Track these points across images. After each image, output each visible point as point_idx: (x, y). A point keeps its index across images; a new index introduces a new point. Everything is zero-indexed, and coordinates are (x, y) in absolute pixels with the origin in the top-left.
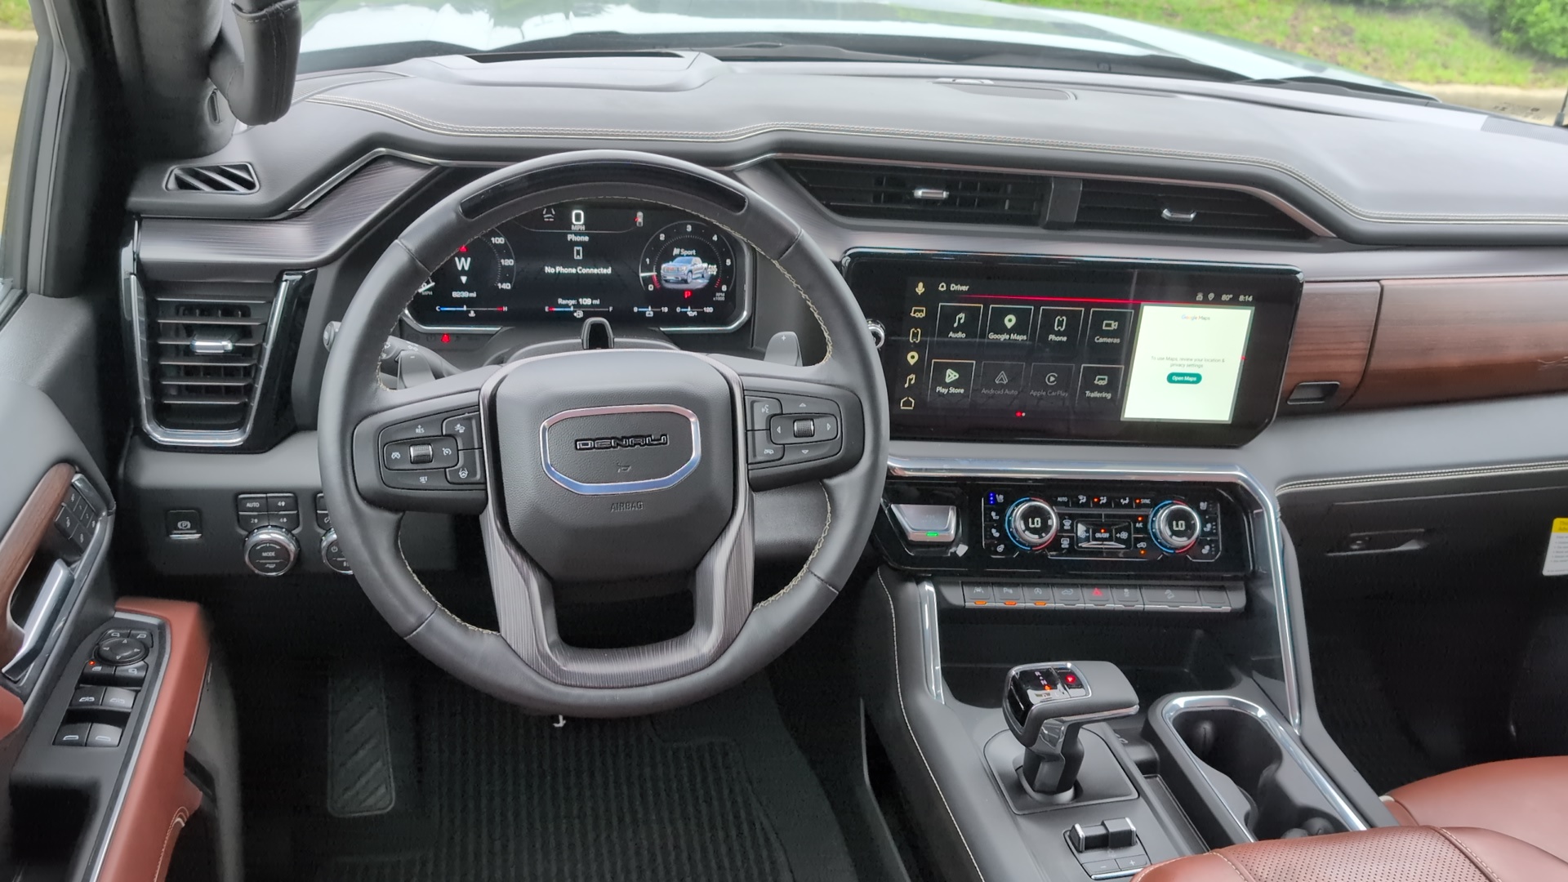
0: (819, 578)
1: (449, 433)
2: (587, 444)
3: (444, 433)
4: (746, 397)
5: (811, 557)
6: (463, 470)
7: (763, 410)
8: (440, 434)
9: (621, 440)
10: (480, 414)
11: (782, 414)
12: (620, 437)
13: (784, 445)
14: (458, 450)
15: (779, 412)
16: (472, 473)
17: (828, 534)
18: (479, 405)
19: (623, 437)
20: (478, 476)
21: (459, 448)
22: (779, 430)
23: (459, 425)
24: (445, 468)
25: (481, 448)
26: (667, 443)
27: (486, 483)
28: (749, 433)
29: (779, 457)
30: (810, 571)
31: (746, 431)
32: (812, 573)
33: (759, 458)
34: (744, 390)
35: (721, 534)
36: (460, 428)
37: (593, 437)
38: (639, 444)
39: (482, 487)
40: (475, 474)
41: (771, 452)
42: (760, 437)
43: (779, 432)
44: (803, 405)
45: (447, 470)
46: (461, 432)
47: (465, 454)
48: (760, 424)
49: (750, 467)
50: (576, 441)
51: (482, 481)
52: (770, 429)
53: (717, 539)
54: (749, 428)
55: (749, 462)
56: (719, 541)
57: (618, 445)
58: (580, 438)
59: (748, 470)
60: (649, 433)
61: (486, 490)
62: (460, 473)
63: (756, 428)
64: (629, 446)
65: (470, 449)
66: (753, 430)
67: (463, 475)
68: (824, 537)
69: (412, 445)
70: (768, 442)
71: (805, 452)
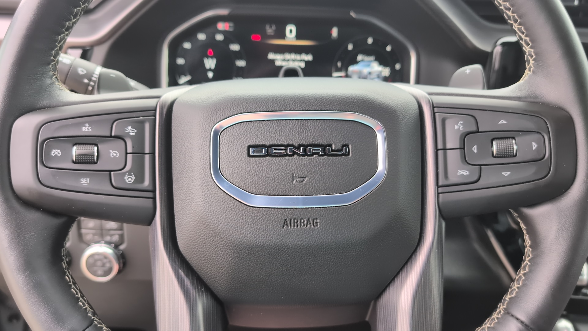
0: (522, 322)
1: (119, 134)
2: (261, 151)
3: (113, 134)
4: (437, 114)
5: (507, 297)
6: (130, 174)
7: (456, 127)
8: (108, 134)
9: (298, 148)
10: (155, 120)
11: (478, 132)
12: (296, 144)
13: (481, 165)
14: (127, 153)
15: (474, 129)
16: (140, 178)
17: (530, 271)
18: (155, 110)
19: (300, 145)
20: (147, 183)
21: (128, 152)
22: (475, 149)
23: (130, 128)
24: (110, 171)
25: (153, 153)
26: (348, 155)
27: (154, 191)
28: (440, 153)
29: (475, 178)
30: (508, 313)
31: (437, 150)
32: (512, 316)
33: (453, 179)
34: (434, 107)
35: (406, 263)
36: (131, 130)
37: (267, 144)
38: (318, 154)
39: (150, 195)
40: (142, 180)
41: (465, 173)
42: (453, 157)
43: (475, 151)
44: (503, 122)
45: (112, 173)
46: (131, 134)
47: (133, 157)
48: (452, 142)
49: (441, 190)
50: (249, 147)
51: (151, 188)
52: (464, 148)
53: (401, 269)
54: (440, 146)
55: (440, 183)
56: (404, 270)
57: (294, 153)
58: (254, 143)
59: (438, 193)
60: (329, 143)
61: (154, 198)
62: (126, 178)
63: (448, 147)
64: (307, 155)
65: (139, 153)
66: (445, 149)
67: (129, 180)
68: (524, 274)
69: (75, 144)
70: (462, 161)
71: (506, 174)
